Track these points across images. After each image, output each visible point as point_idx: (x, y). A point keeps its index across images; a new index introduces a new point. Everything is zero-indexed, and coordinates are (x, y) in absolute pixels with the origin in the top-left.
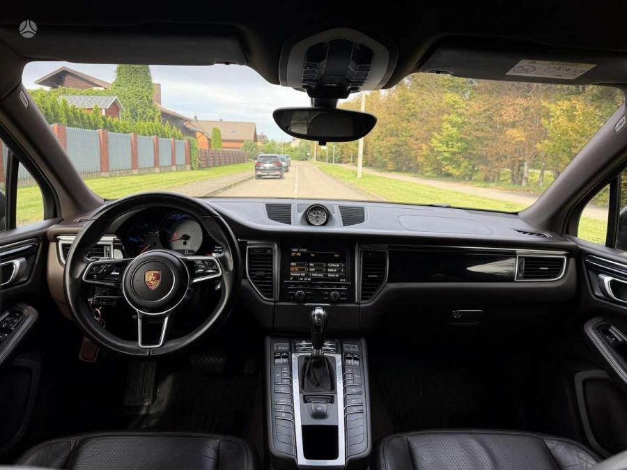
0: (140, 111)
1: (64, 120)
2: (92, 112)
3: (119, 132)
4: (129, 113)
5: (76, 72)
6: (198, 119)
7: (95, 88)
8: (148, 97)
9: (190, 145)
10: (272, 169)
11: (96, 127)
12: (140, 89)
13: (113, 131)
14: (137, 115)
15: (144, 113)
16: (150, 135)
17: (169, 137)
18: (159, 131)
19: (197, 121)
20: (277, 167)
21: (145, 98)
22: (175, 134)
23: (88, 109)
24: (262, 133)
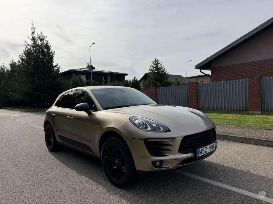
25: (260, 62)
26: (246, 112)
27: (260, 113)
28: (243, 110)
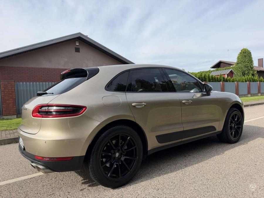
0: (246, 72)
1: (207, 80)
2: (219, 76)
3: (230, 82)
4: (242, 74)
5: (224, 61)
8: (250, 66)
11: (220, 81)
12: (247, 63)
13: (227, 82)
14: (245, 74)
16: (246, 81)
17: (257, 81)
18: (251, 79)
22: (261, 80)
23: (218, 75)
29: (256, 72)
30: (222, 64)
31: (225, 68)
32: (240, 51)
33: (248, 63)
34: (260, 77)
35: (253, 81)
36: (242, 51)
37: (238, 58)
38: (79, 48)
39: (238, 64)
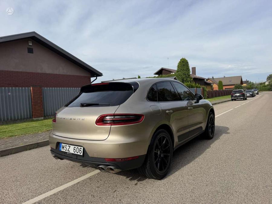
0: (185, 79)
5: (165, 68)
6: (214, 78)
7: (171, 73)
8: (188, 74)
9: (204, 89)
10: (239, 96)
15: (186, 80)
17: (194, 88)
18: (190, 86)
19: (213, 79)
20: (241, 95)
21: (187, 75)
22: (197, 86)
24: (247, 80)
25: (19, 73)
26: (31, 119)
27: (43, 118)
28: (27, 118)
29: (192, 79)
30: (163, 71)
31: (168, 75)
32: (180, 61)
33: (186, 71)
34: (196, 84)
35: (192, 88)
36: (181, 60)
37: (178, 67)
38: (32, 49)
39: (178, 72)
